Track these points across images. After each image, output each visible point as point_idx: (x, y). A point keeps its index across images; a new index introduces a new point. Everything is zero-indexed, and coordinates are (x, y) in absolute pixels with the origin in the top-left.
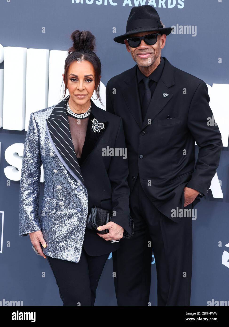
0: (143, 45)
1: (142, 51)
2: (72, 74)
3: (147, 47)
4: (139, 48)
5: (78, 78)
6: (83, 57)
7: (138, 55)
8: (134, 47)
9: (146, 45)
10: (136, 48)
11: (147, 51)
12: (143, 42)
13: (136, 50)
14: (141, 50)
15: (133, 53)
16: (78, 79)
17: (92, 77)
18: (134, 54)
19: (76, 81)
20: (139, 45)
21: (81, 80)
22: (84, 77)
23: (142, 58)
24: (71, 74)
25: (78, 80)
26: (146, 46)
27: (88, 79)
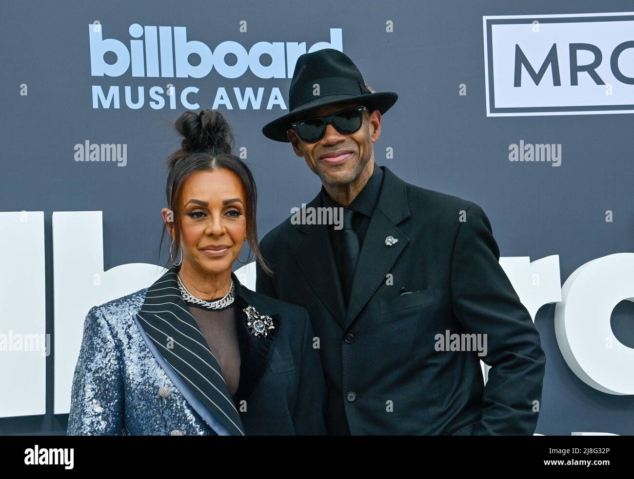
0: (333, 136)
1: (330, 148)
2: (192, 200)
3: (342, 138)
4: (323, 142)
5: (208, 208)
6: (214, 162)
7: (321, 158)
8: (311, 142)
9: (338, 133)
10: (316, 143)
11: (342, 148)
12: (331, 129)
13: (318, 147)
14: (329, 145)
15: (310, 155)
16: (209, 211)
17: (240, 204)
18: (312, 159)
19: (203, 215)
20: (323, 135)
21: (216, 214)
22: (221, 205)
23: (333, 164)
24: (189, 202)
25: (207, 213)
26: (339, 136)
27: (232, 209)
